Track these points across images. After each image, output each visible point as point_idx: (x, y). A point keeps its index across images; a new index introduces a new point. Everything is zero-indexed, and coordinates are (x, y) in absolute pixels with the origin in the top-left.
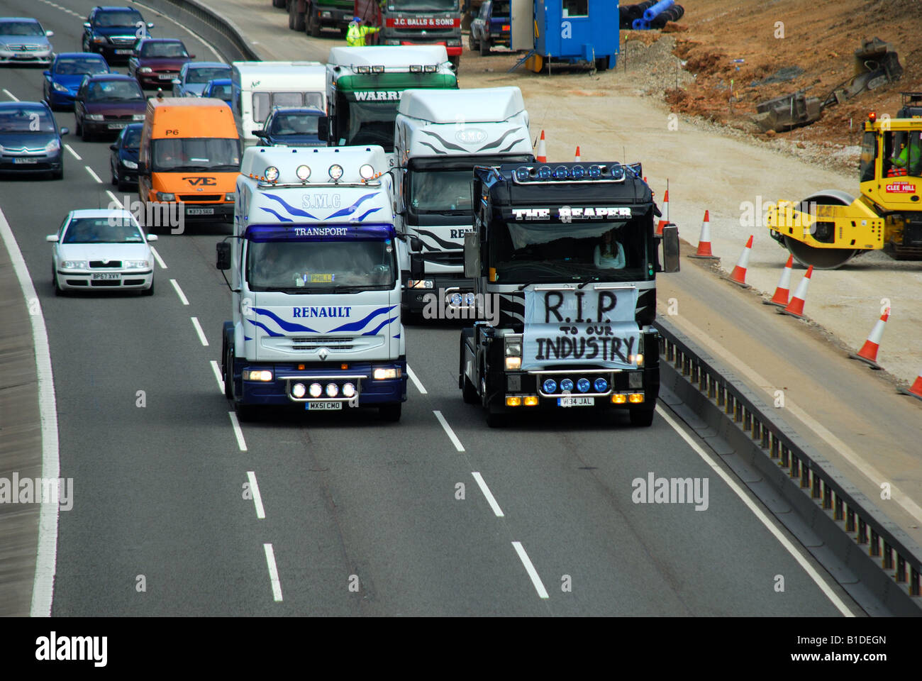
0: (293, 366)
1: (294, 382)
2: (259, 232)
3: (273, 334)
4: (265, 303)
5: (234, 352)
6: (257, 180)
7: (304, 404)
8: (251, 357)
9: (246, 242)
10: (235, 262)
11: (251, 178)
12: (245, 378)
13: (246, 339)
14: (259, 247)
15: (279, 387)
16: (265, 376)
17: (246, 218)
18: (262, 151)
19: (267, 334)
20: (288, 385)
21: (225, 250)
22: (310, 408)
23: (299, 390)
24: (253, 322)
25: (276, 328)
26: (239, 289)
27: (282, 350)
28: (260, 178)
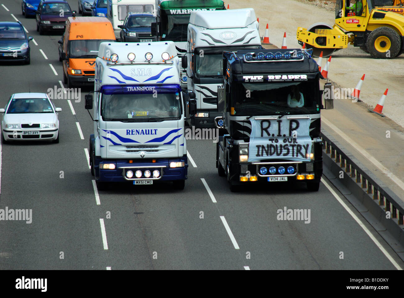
0: (126, 161)
1: (127, 170)
2: (108, 89)
3: (115, 144)
4: (111, 127)
5: (95, 153)
6: (107, 60)
7: (132, 181)
8: (104, 156)
9: (101, 94)
10: (95, 104)
11: (103, 59)
12: (101, 167)
13: (101, 146)
15: (119, 172)
16: (112, 166)
17: (101, 82)
18: (110, 44)
19: (112, 144)
20: (124, 171)
21: (90, 99)
22: (135, 184)
23: (130, 174)
24: (105, 138)
25: (117, 141)
26: (97, 119)
27: (121, 152)
28: (108, 59)
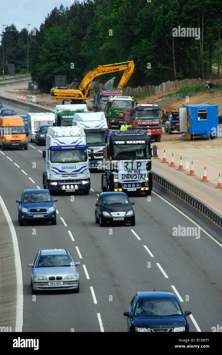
0: (62, 181)
1: (62, 185)
2: (52, 148)
3: (57, 173)
4: (55, 166)
5: (47, 178)
6: (52, 135)
7: (65, 190)
8: (52, 179)
9: (50, 150)
10: (47, 156)
11: (50, 134)
12: (50, 184)
13: (50, 175)
14: (53, 152)
15: (59, 186)
16: (55, 184)
17: (49, 145)
18: (53, 128)
19: (56, 173)
20: (61, 186)
21: (45, 153)
22: (67, 191)
23: (64, 187)
24: (52, 171)
25: (58, 172)
26: (48, 162)
27: (60, 177)
28: (52, 134)
